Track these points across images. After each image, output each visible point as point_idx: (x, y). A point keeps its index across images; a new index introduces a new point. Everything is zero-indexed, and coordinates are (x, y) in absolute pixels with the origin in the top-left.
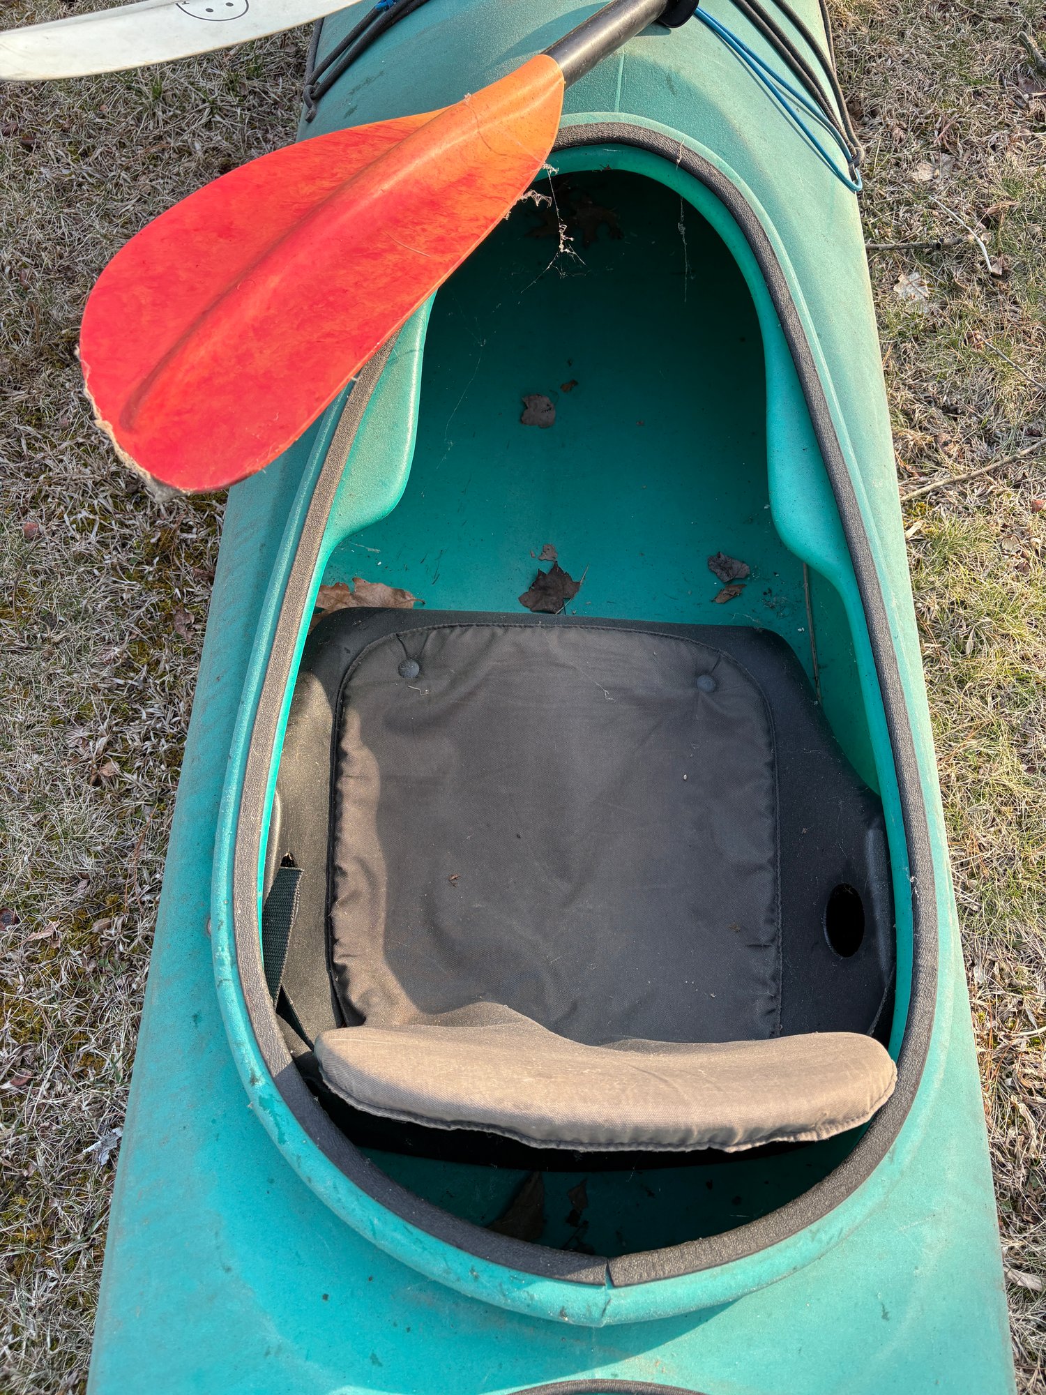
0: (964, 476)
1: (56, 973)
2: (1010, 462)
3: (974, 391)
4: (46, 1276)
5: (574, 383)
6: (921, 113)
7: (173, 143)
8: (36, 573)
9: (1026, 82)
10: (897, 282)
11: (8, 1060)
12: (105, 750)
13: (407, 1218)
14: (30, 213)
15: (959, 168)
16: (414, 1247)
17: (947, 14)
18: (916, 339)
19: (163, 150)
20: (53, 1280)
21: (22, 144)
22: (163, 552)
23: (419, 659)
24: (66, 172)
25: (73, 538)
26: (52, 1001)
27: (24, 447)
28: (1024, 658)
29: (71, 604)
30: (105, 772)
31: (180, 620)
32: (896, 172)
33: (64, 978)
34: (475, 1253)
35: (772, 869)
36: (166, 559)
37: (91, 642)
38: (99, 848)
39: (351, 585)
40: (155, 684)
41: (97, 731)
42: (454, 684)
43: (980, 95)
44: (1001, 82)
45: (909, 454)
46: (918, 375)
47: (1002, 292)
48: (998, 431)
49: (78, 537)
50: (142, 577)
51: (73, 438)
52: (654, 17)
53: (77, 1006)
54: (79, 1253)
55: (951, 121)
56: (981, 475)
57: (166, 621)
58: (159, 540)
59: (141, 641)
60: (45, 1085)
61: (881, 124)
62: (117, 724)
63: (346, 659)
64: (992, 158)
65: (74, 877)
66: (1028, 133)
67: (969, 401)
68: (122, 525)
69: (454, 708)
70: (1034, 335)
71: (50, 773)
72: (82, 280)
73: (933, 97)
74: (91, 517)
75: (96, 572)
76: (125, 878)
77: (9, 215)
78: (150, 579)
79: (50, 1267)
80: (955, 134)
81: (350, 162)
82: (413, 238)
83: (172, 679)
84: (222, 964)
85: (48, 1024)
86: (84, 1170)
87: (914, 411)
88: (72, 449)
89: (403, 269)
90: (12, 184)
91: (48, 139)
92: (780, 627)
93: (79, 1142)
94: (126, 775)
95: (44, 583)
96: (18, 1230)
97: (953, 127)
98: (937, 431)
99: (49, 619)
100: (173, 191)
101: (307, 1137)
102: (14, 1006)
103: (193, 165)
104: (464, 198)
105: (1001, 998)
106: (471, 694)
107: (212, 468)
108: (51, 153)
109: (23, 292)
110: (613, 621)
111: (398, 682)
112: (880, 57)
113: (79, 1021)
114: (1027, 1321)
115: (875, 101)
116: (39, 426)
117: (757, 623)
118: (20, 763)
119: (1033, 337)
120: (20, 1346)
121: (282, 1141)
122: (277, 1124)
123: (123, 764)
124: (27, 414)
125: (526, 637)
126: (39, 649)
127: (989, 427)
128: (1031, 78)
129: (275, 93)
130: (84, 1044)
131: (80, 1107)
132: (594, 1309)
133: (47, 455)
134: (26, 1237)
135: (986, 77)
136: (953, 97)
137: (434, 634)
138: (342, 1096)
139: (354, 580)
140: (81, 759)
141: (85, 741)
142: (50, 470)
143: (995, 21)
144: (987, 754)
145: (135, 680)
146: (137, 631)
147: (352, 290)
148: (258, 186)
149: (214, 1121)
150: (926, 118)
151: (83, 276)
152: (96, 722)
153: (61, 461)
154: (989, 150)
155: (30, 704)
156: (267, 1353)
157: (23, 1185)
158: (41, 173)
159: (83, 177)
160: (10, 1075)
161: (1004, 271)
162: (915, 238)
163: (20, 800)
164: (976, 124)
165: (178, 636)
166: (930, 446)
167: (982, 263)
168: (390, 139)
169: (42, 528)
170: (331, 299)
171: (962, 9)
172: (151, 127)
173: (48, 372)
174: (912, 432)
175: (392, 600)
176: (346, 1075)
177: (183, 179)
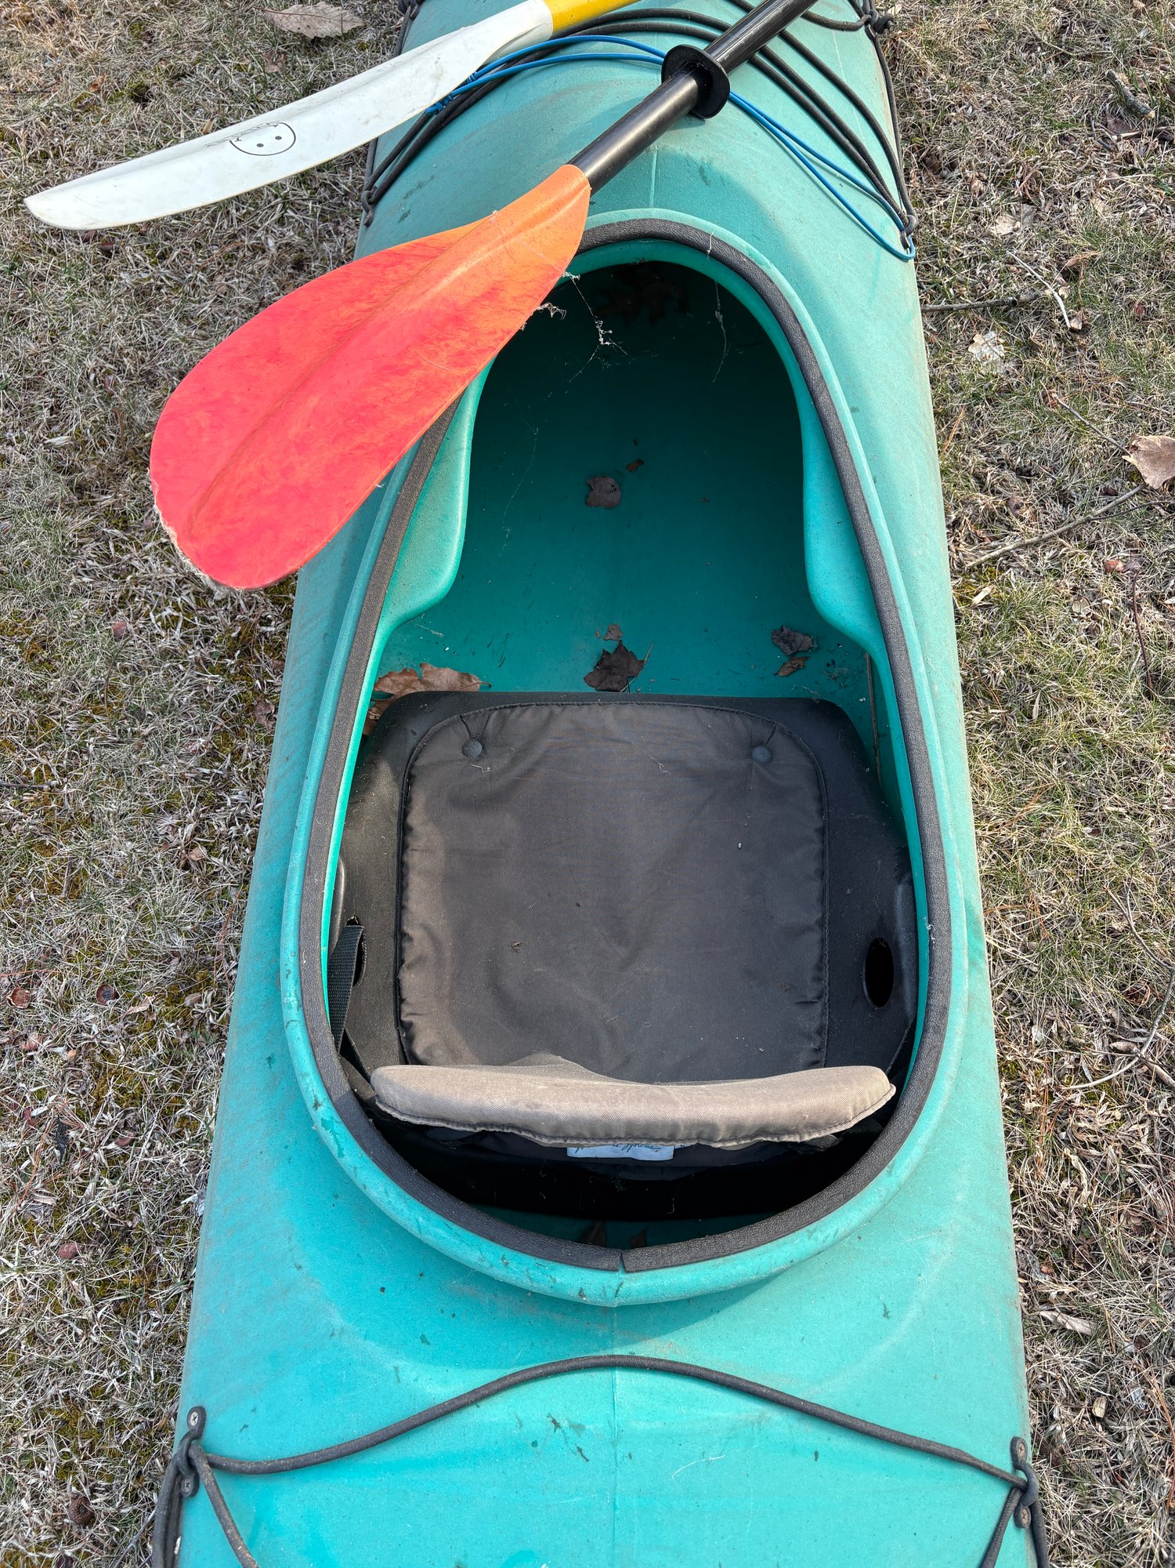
0: (1035, 539)
1: (152, 1043)
2: (1084, 523)
3: (1049, 452)
4: (149, 1317)
5: (641, 462)
6: (1002, 162)
7: (247, 241)
8: (125, 670)
9: (1116, 122)
10: (972, 342)
11: (112, 1123)
12: (193, 836)
13: (447, 1216)
14: (112, 319)
15: (1041, 219)
16: (453, 1240)
17: (1033, 55)
18: (990, 401)
19: (238, 248)
20: (156, 1320)
21: (102, 250)
22: (244, 645)
23: (482, 739)
24: (145, 276)
25: (158, 635)
26: (150, 1069)
27: (112, 549)
28: (1091, 721)
29: (159, 698)
30: (193, 857)
31: (260, 711)
32: (974, 227)
33: (160, 1048)
34: (506, 1245)
35: (819, 930)
36: (246, 653)
37: (178, 734)
38: (189, 927)
39: (419, 671)
40: (239, 772)
41: (185, 818)
42: (514, 761)
43: (1067, 139)
44: (1089, 122)
45: (980, 519)
46: (991, 437)
47: (1080, 347)
48: (1073, 492)
49: (163, 634)
50: (225, 671)
51: (157, 538)
52: (687, 109)
53: (173, 1073)
54: (179, 1295)
55: (1033, 170)
56: (1052, 537)
57: (248, 711)
58: (240, 634)
59: (225, 731)
60: (146, 1145)
61: (960, 177)
62: (203, 812)
63: (412, 740)
64: (1075, 207)
65: (166, 956)
66: (1116, 176)
67: (1044, 462)
68: (204, 620)
69: (515, 785)
70: (1113, 389)
71: (142, 859)
72: (163, 384)
73: (1015, 145)
74: (175, 614)
75: (181, 667)
76: (214, 955)
77: (91, 322)
78: (232, 671)
79: (153, 1308)
80: (1038, 183)
81: (387, 283)
82: (437, 353)
83: (254, 767)
84: (290, 1007)
85: (147, 1090)
86: (183, 1221)
87: (986, 474)
88: (156, 549)
89: (426, 384)
90: (93, 291)
91: (126, 243)
92: (840, 698)
93: (178, 1196)
94: (213, 859)
95: (132, 680)
96: (124, 1277)
97: (1035, 175)
98: (1009, 494)
99: (138, 714)
100: (248, 289)
101: (363, 1152)
102: (116, 1074)
103: (267, 262)
104: (485, 312)
105: (1058, 1056)
106: (530, 771)
107: (261, 569)
108: (130, 257)
109: (107, 398)
110: (672, 697)
111: (461, 761)
112: (960, 106)
113: (175, 1087)
114: (1076, 1363)
115: (954, 153)
116: (125, 529)
117: (814, 694)
118: (115, 850)
119: (1112, 393)
120: (127, 1380)
121: (341, 1155)
122: (337, 1141)
123: (210, 849)
124: (114, 518)
125: (584, 715)
126: (129, 743)
127: (1064, 487)
128: (1121, 117)
129: (345, 184)
130: (180, 1108)
131: (178, 1164)
132: (608, 1290)
133: (133, 556)
134: (131, 1282)
135: (1072, 121)
136: (1037, 142)
137: (495, 714)
138: (389, 1111)
139: (421, 665)
140: (171, 845)
141: (174, 828)
142: (137, 570)
143: (1084, 58)
144: (1051, 818)
145: (220, 769)
146: (221, 722)
147: (381, 405)
148: (305, 312)
149: (286, 1147)
150: (1008, 167)
151: (164, 379)
152: (184, 810)
153: (146, 561)
154: (1073, 197)
155: (122, 795)
156: (332, 1335)
157: (128, 1235)
158: (121, 279)
159: (162, 281)
160: (114, 1136)
161: (1084, 326)
162: (991, 296)
163: (116, 885)
164: (1060, 170)
165: (260, 726)
166: (1001, 509)
167: (1061, 318)
168: (425, 258)
169: (130, 627)
170: (363, 414)
171: (1050, 48)
172: (225, 226)
173: (133, 476)
174: (984, 496)
175: (459, 684)
176: (392, 1092)
177: (257, 276)
